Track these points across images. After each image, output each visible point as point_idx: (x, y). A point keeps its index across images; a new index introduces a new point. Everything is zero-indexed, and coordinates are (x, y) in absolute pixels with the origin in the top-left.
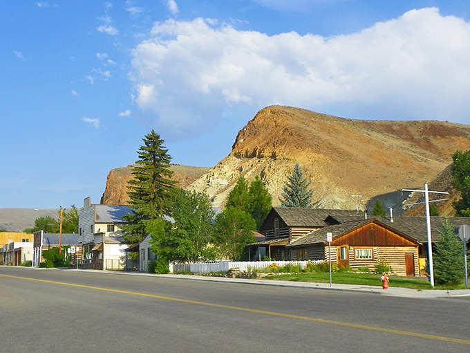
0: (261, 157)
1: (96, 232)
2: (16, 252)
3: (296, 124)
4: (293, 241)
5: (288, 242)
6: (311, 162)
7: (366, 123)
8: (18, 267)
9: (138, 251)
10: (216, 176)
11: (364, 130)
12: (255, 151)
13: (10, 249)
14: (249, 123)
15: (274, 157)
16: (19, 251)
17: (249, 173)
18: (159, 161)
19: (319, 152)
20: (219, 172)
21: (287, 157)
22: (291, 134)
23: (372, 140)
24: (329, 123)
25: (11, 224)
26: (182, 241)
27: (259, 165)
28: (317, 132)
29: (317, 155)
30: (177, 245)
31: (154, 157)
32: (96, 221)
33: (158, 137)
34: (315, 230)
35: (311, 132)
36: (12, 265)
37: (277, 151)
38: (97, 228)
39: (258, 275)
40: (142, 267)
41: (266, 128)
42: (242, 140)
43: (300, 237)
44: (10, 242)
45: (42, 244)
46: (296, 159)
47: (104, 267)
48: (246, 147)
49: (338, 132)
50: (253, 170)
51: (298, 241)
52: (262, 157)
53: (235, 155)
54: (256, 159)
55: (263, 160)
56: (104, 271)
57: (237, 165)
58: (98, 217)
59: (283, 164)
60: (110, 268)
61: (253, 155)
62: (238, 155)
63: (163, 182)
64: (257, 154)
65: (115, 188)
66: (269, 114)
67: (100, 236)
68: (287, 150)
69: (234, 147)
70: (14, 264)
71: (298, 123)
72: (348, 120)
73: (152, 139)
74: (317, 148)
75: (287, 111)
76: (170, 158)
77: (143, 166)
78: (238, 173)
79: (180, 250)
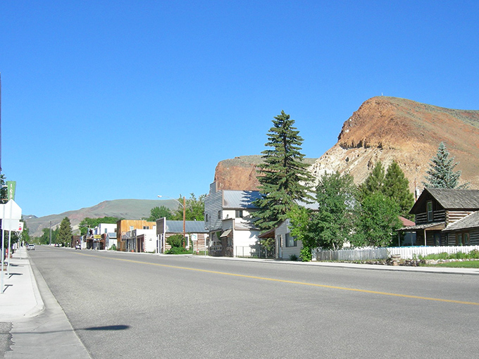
0: (366, 147)
1: (224, 218)
2: (138, 239)
3: (400, 114)
4: (449, 225)
5: (444, 226)
6: (417, 152)
7: (469, 113)
8: (141, 253)
9: (273, 238)
10: (323, 166)
11: (467, 119)
12: (361, 142)
13: (133, 236)
14: (354, 114)
15: (380, 147)
16: (141, 239)
17: (356, 163)
18: (290, 143)
19: (424, 142)
20: (325, 162)
21: (393, 147)
22: (397, 124)
23: (475, 129)
24: (433, 113)
25: (126, 214)
26: (327, 225)
27: (365, 155)
28: (422, 122)
29: (422, 145)
30: (322, 229)
31: (284, 139)
32: (224, 207)
33: (288, 118)
34: (473, 213)
35: (415, 121)
36: (135, 251)
37: (383, 140)
38: (225, 214)
39: (427, 262)
40: (279, 254)
41: (372, 118)
42: (348, 131)
43: (458, 221)
44: (131, 229)
45: (165, 231)
46: (403, 148)
47: (235, 254)
48: (352, 138)
49: (442, 122)
50: (360, 159)
51: (456, 224)
52: (368, 147)
53: (341, 146)
54: (362, 149)
55: (369, 150)
56: (234, 258)
57: (343, 155)
58: (226, 203)
59: (390, 154)
60: (241, 255)
61: (360, 145)
62: (344, 146)
63: (294, 165)
64: (363, 144)
65: (224, 179)
66: (374, 104)
67: (229, 222)
68: (393, 139)
69: (339, 138)
70: (137, 250)
71: (403, 113)
72: (451, 110)
73: (282, 120)
74: (422, 137)
75: (392, 101)
76: (301, 140)
77: (273, 148)
78: (344, 162)
79: (326, 235)
